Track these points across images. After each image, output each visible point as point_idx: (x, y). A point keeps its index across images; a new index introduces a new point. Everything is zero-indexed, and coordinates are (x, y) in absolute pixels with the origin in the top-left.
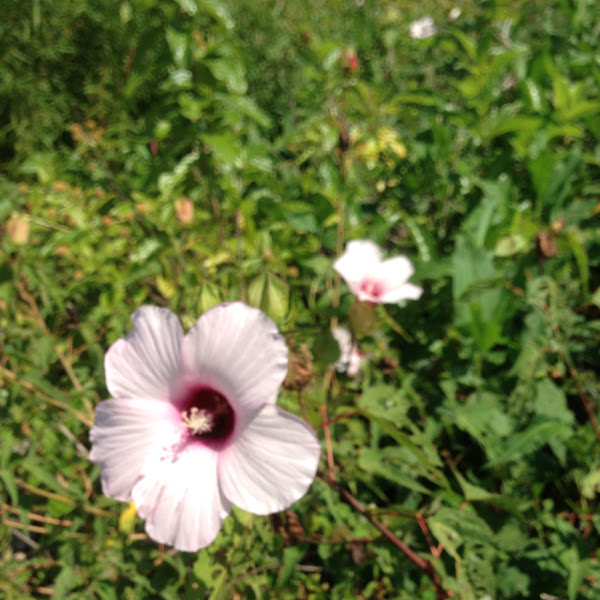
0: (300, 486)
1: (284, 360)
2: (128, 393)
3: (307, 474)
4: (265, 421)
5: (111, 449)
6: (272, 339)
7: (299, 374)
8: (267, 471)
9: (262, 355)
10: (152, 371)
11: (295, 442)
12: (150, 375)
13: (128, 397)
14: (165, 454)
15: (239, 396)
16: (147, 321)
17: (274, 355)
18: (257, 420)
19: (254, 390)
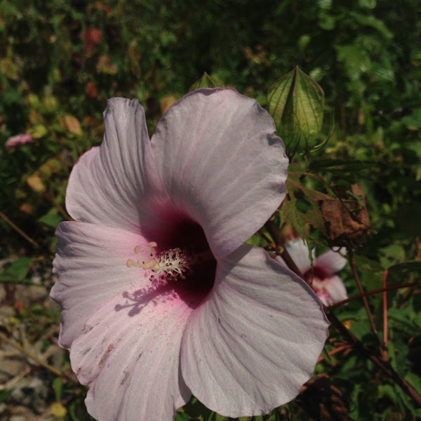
0: (289, 383)
1: (281, 178)
2: (89, 215)
3: (304, 369)
4: (247, 272)
5: (68, 286)
6: (265, 141)
7: (350, 226)
8: (242, 350)
9: (249, 168)
10: (116, 187)
11: (288, 312)
12: (114, 192)
13: (89, 221)
14: (123, 301)
15: (215, 229)
16: (115, 119)
17: (267, 170)
18: (237, 269)
19: (234, 222)
